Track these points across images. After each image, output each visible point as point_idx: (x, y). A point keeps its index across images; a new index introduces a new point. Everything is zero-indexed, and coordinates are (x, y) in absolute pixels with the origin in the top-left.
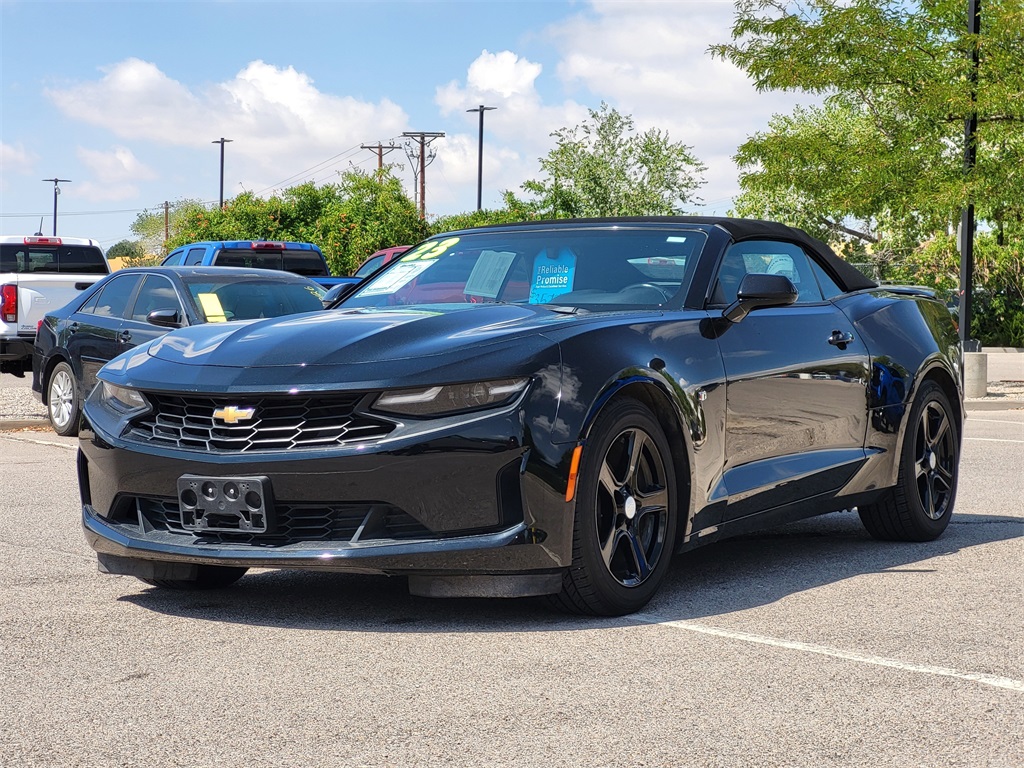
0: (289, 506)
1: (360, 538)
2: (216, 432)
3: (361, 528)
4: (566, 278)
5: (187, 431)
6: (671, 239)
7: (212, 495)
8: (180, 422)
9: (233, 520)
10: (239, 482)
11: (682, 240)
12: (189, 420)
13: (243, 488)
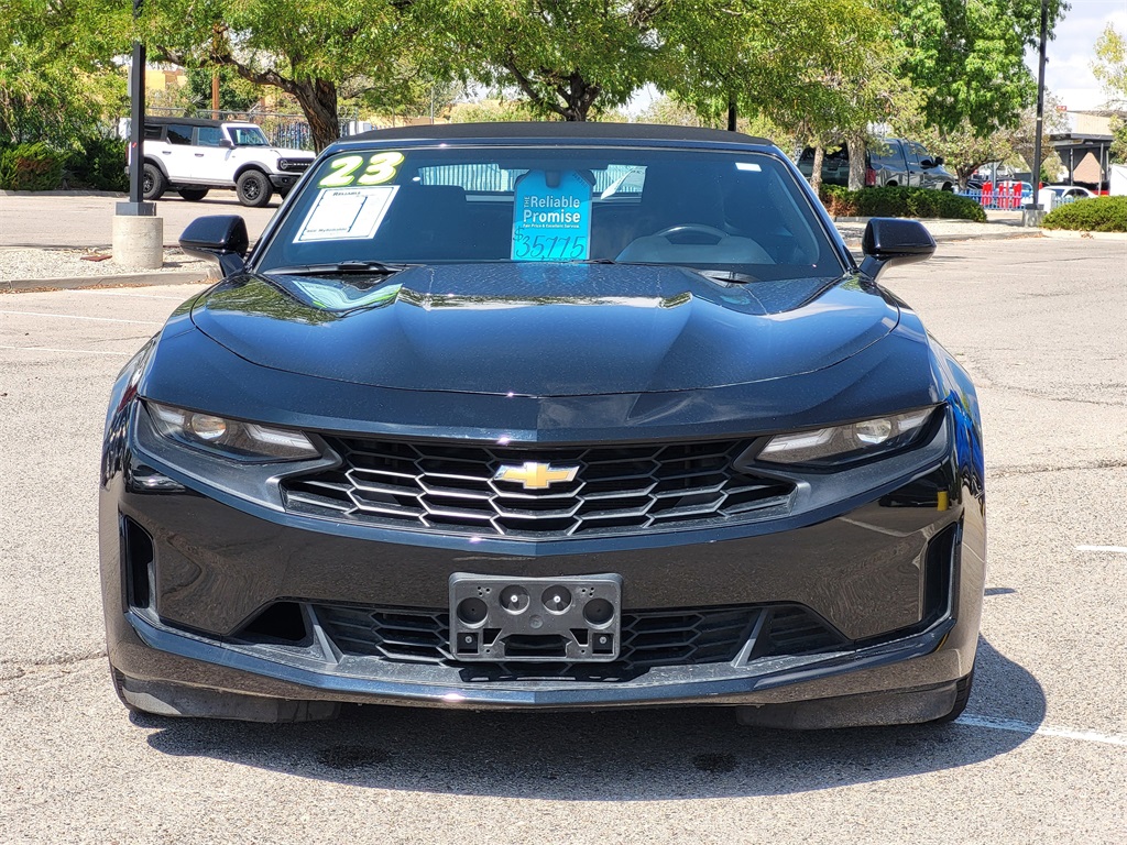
0: (634, 615)
1: (754, 656)
2: (505, 504)
3: (750, 644)
4: (576, 216)
5: (434, 501)
6: (741, 166)
7: (517, 606)
8: (412, 485)
9: (553, 643)
10: (575, 585)
11: (755, 168)
12: (429, 482)
13: (583, 596)
